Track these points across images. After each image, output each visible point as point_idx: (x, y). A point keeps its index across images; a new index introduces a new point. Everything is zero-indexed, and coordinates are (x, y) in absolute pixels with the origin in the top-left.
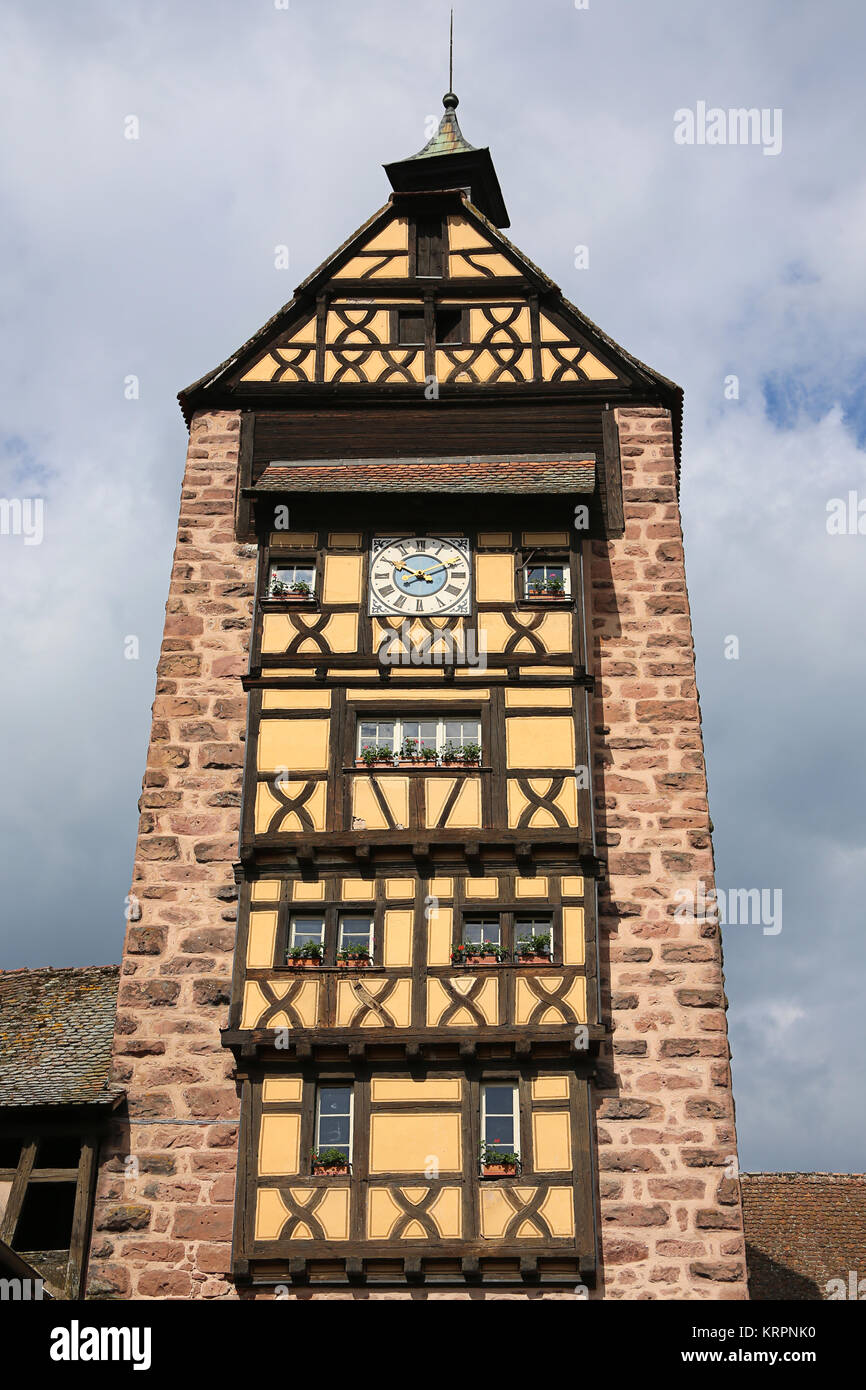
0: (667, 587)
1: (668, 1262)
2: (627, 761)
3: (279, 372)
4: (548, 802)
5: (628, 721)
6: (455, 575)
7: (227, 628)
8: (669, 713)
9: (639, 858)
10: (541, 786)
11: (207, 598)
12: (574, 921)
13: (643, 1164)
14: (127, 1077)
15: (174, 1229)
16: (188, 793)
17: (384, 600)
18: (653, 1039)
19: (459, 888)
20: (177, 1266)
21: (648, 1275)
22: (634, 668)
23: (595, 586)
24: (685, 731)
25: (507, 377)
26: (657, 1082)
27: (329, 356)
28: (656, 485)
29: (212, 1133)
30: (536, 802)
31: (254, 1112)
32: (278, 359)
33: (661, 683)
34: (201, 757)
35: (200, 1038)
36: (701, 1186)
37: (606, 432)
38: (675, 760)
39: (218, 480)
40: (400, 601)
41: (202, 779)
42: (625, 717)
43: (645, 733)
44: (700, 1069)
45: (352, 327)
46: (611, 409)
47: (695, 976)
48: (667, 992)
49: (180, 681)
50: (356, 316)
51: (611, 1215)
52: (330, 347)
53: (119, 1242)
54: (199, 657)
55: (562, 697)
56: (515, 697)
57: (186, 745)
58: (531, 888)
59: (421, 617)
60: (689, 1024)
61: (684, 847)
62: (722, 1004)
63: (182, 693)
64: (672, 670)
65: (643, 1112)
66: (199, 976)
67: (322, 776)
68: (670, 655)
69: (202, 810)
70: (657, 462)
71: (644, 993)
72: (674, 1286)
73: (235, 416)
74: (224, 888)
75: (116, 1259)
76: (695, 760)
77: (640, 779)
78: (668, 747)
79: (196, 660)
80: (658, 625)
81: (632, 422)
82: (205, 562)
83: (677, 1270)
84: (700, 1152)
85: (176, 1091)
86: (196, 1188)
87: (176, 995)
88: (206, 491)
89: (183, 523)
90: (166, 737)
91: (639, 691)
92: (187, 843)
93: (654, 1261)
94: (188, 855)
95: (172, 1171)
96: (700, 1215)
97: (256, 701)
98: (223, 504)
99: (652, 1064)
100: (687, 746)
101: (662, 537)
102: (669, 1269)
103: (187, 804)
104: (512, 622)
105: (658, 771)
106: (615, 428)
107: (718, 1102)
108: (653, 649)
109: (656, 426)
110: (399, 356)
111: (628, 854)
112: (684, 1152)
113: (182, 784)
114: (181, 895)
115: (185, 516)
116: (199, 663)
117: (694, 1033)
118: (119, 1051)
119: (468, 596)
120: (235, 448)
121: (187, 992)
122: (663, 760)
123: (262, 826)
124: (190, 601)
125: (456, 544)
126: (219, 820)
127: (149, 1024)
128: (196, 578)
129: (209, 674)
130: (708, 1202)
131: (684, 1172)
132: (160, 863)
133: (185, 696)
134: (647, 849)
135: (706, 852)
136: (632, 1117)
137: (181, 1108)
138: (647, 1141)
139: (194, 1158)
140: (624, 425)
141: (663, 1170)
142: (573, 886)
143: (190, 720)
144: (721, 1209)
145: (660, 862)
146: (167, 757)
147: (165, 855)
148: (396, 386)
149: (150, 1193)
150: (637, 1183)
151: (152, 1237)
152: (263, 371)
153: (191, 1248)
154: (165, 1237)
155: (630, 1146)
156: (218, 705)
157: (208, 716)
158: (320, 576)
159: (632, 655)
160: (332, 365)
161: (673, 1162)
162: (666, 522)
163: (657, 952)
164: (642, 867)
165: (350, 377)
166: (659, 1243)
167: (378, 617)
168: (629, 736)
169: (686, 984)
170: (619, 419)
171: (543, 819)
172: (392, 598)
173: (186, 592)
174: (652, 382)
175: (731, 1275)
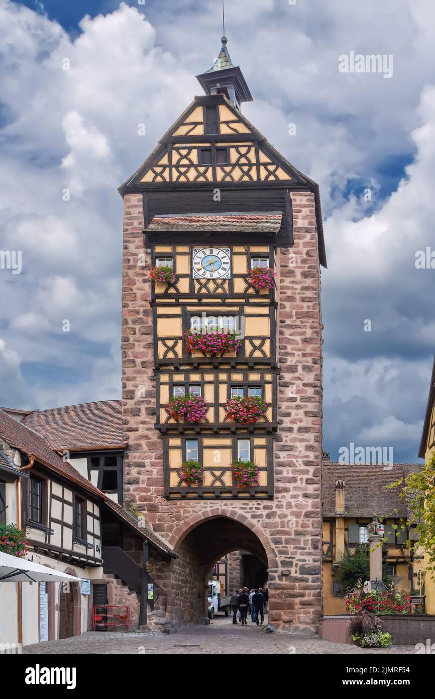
0: (309, 267)
1: (296, 493)
2: (291, 333)
3: (155, 178)
4: (260, 348)
5: (292, 318)
6: (224, 263)
7: (144, 282)
8: (307, 315)
9: (294, 367)
10: (257, 343)
11: (136, 271)
12: (269, 388)
13: (291, 464)
14: (128, 438)
15: (147, 483)
16: (137, 344)
17: (198, 273)
18: (296, 427)
19: (229, 377)
20: (149, 494)
21: (290, 497)
22: (296, 298)
23: (281, 266)
24: (313, 322)
25: (246, 178)
26: (295, 440)
27: (174, 170)
28: (306, 225)
29: (155, 455)
30: (255, 348)
31: (167, 449)
32: (154, 172)
33: (305, 304)
34: (140, 331)
35: (149, 426)
36: (308, 471)
37: (287, 202)
38: (309, 333)
39: (136, 223)
40: (204, 273)
41: (141, 339)
42: (291, 317)
43: (298, 322)
44: (311, 436)
45: (182, 157)
46: (289, 193)
47: (311, 407)
48: (301, 412)
49: (130, 303)
50: (184, 152)
51: (279, 479)
52: (174, 166)
53: (132, 487)
54: (135, 294)
55: (265, 310)
56: (248, 310)
57: (134, 326)
58: (254, 377)
59: (212, 279)
60: (307, 422)
61: (310, 364)
62: (320, 416)
63: (131, 307)
64: (310, 299)
65: (291, 448)
66: (146, 406)
67: (180, 338)
68: (309, 294)
69: (142, 350)
70: (308, 216)
71: (293, 412)
72: (297, 500)
73: (140, 196)
74: (152, 377)
75: (131, 492)
76: (317, 333)
77: (296, 339)
78: (307, 328)
79: (134, 295)
80: (305, 282)
81: (298, 198)
82: (135, 257)
83: (299, 495)
84: (308, 461)
85: (143, 442)
86: (152, 472)
87: (140, 412)
88: (131, 228)
89: (125, 241)
90: (127, 324)
91: (298, 307)
92: (138, 361)
93: (292, 493)
94: (139, 365)
95: (144, 466)
96: (307, 480)
97: (155, 311)
98: (138, 233)
99: (295, 434)
100: (314, 328)
101: (308, 247)
102: (296, 495)
103: (137, 348)
104: (246, 282)
105: (303, 337)
106: (291, 201)
107: (316, 446)
108: (302, 291)
109: (308, 200)
110: (202, 169)
111: (290, 366)
112: (303, 461)
113: (134, 340)
114: (138, 379)
115: (125, 239)
116: (136, 296)
117: (310, 425)
118: (124, 430)
119: (229, 271)
120: (141, 210)
121: (143, 411)
122: (304, 333)
123: (161, 356)
124: (131, 273)
125: (225, 251)
126: (148, 353)
127: (133, 421)
128: (131, 263)
129: (139, 300)
130: (310, 476)
131: (303, 467)
132: (130, 369)
133: (132, 308)
134: (297, 364)
135: (318, 366)
136: (287, 450)
137: (145, 448)
138: (292, 458)
139: (151, 463)
140: (294, 199)
141: (297, 467)
142: (269, 377)
143: (135, 317)
144: (314, 478)
145: (301, 369)
146: (128, 331)
147: (131, 365)
148: (201, 183)
149: (139, 473)
150: (288, 470)
151: (141, 486)
152: (149, 177)
153: (153, 489)
154: (145, 486)
155: (286, 459)
156: (144, 311)
157: (141, 316)
158: (174, 263)
159: (295, 293)
160: (175, 174)
161: (300, 464)
162: (311, 241)
163: (299, 399)
164: (294, 370)
165: (183, 179)
166: (294, 488)
167: (196, 279)
168: (292, 324)
169: (308, 409)
170: (292, 197)
171: (258, 354)
172: (201, 272)
173: (128, 269)
174: (305, 181)
175: (315, 497)
